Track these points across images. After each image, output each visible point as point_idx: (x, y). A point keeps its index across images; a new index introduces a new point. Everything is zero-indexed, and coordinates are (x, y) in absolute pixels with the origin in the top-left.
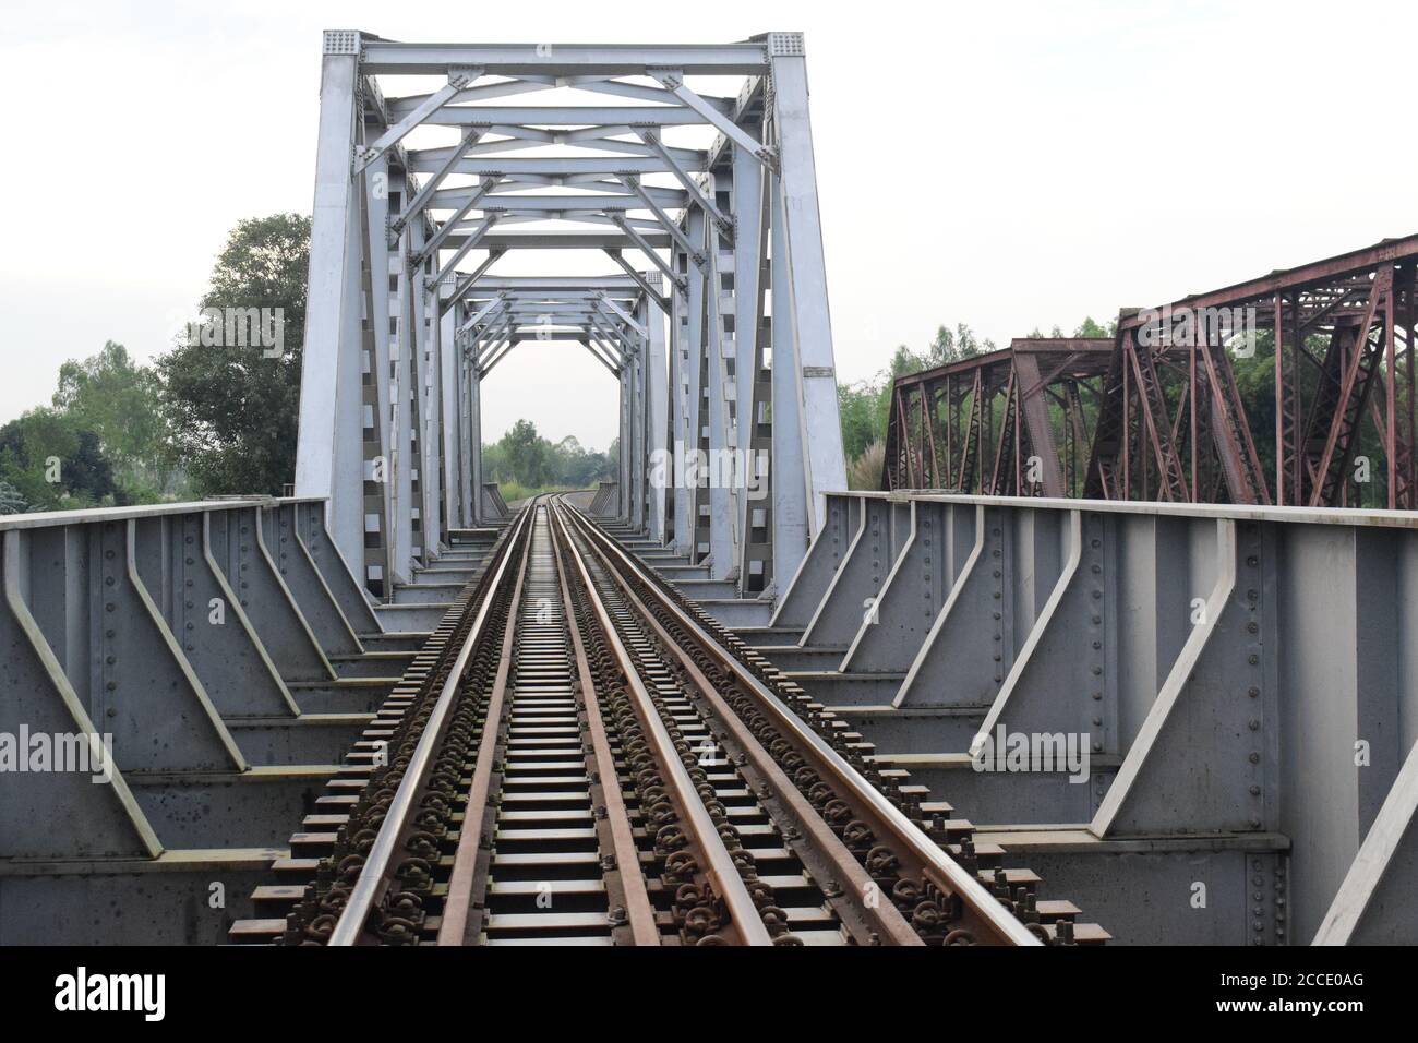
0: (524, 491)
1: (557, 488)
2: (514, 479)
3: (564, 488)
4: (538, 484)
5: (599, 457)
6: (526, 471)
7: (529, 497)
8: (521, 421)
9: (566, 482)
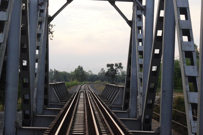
0: (79, 83)
1: (87, 82)
2: (76, 79)
3: (89, 82)
4: (82, 81)
5: (96, 75)
6: (80, 78)
7: (80, 84)
8: (79, 66)
9: (89, 80)
